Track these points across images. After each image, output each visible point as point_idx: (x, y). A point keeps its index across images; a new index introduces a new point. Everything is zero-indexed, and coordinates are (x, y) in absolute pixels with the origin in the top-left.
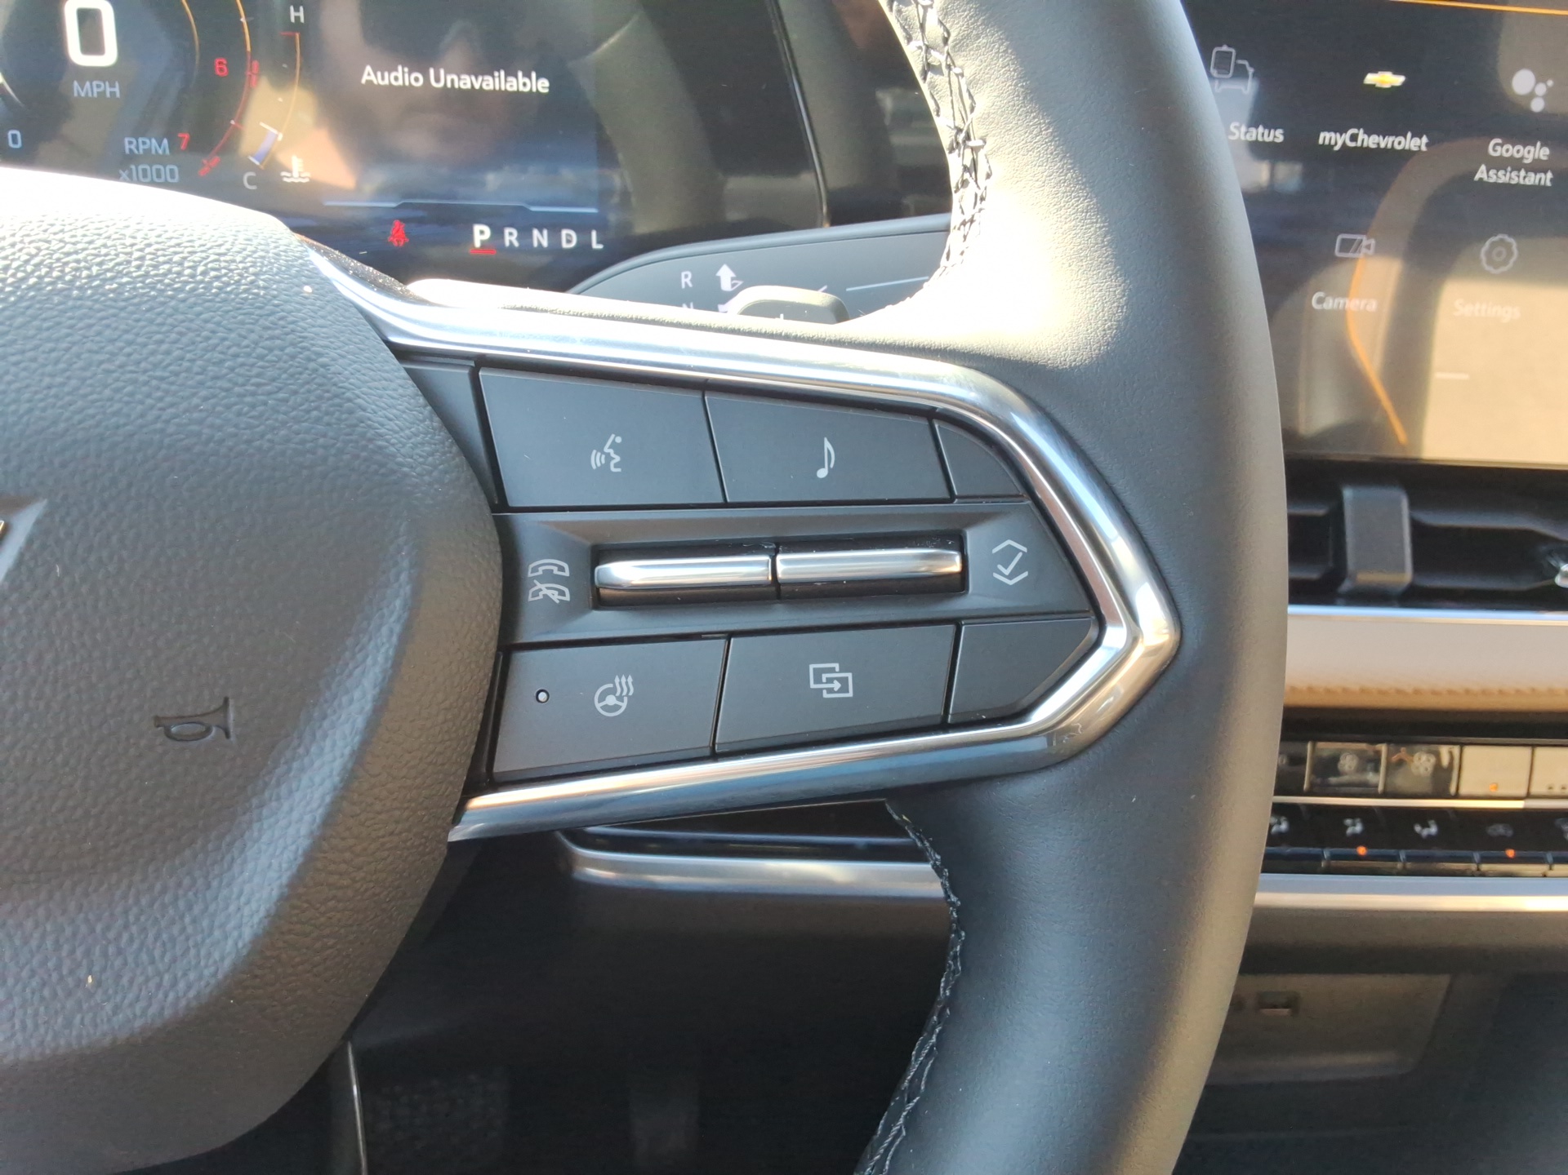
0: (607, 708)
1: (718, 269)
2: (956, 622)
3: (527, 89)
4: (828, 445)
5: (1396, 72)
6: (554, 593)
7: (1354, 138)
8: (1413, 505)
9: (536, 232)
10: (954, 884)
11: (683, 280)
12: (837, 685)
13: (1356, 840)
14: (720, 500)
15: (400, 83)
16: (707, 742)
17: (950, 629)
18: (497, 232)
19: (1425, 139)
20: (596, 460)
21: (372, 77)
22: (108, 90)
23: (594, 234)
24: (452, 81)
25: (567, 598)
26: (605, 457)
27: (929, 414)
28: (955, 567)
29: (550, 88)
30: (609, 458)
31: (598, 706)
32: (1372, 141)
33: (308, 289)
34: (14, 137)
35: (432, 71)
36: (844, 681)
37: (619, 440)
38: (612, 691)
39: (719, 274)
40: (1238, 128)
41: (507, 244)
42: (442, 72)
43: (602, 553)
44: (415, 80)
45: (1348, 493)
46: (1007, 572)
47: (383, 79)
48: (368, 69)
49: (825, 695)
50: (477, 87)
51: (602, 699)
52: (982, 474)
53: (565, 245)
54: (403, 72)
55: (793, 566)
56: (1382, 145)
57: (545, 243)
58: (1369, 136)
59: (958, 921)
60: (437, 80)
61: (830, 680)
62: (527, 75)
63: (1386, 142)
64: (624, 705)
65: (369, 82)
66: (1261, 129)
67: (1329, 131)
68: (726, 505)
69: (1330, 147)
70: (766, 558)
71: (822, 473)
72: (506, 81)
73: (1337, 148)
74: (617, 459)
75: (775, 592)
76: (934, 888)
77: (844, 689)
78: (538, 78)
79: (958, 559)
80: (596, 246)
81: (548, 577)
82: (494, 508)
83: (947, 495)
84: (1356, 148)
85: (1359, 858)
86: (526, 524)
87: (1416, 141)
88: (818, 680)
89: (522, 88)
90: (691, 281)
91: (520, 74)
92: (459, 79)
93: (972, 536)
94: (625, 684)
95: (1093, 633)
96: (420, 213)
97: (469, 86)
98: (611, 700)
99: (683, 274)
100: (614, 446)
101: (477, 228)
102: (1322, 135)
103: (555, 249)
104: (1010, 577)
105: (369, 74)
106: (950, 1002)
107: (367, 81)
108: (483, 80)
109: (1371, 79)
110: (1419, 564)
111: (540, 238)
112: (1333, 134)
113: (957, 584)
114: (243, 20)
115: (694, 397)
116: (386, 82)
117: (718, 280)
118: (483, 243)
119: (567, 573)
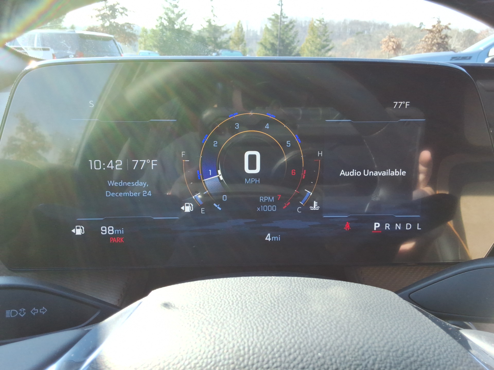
3: (398, 175)
9: (396, 225)
18: (383, 225)
22: (256, 181)
23: (418, 224)
24: (371, 173)
29: (406, 174)
34: (225, 199)
35: (364, 170)
41: (386, 228)
42: (368, 170)
44: (359, 174)
47: (347, 174)
48: (343, 171)
50: (380, 175)
53: (407, 229)
54: (354, 171)
57: (399, 228)
60: (366, 173)
62: (398, 170)
65: (343, 175)
72: (390, 173)
78: (402, 171)
80: (418, 229)
89: (396, 175)
91: (396, 169)
92: (374, 173)
96: (356, 219)
97: (377, 175)
101: (375, 224)
103: (403, 230)
105: (343, 173)
107: (342, 175)
108: (382, 173)
114: (302, 156)
118: (377, 229)
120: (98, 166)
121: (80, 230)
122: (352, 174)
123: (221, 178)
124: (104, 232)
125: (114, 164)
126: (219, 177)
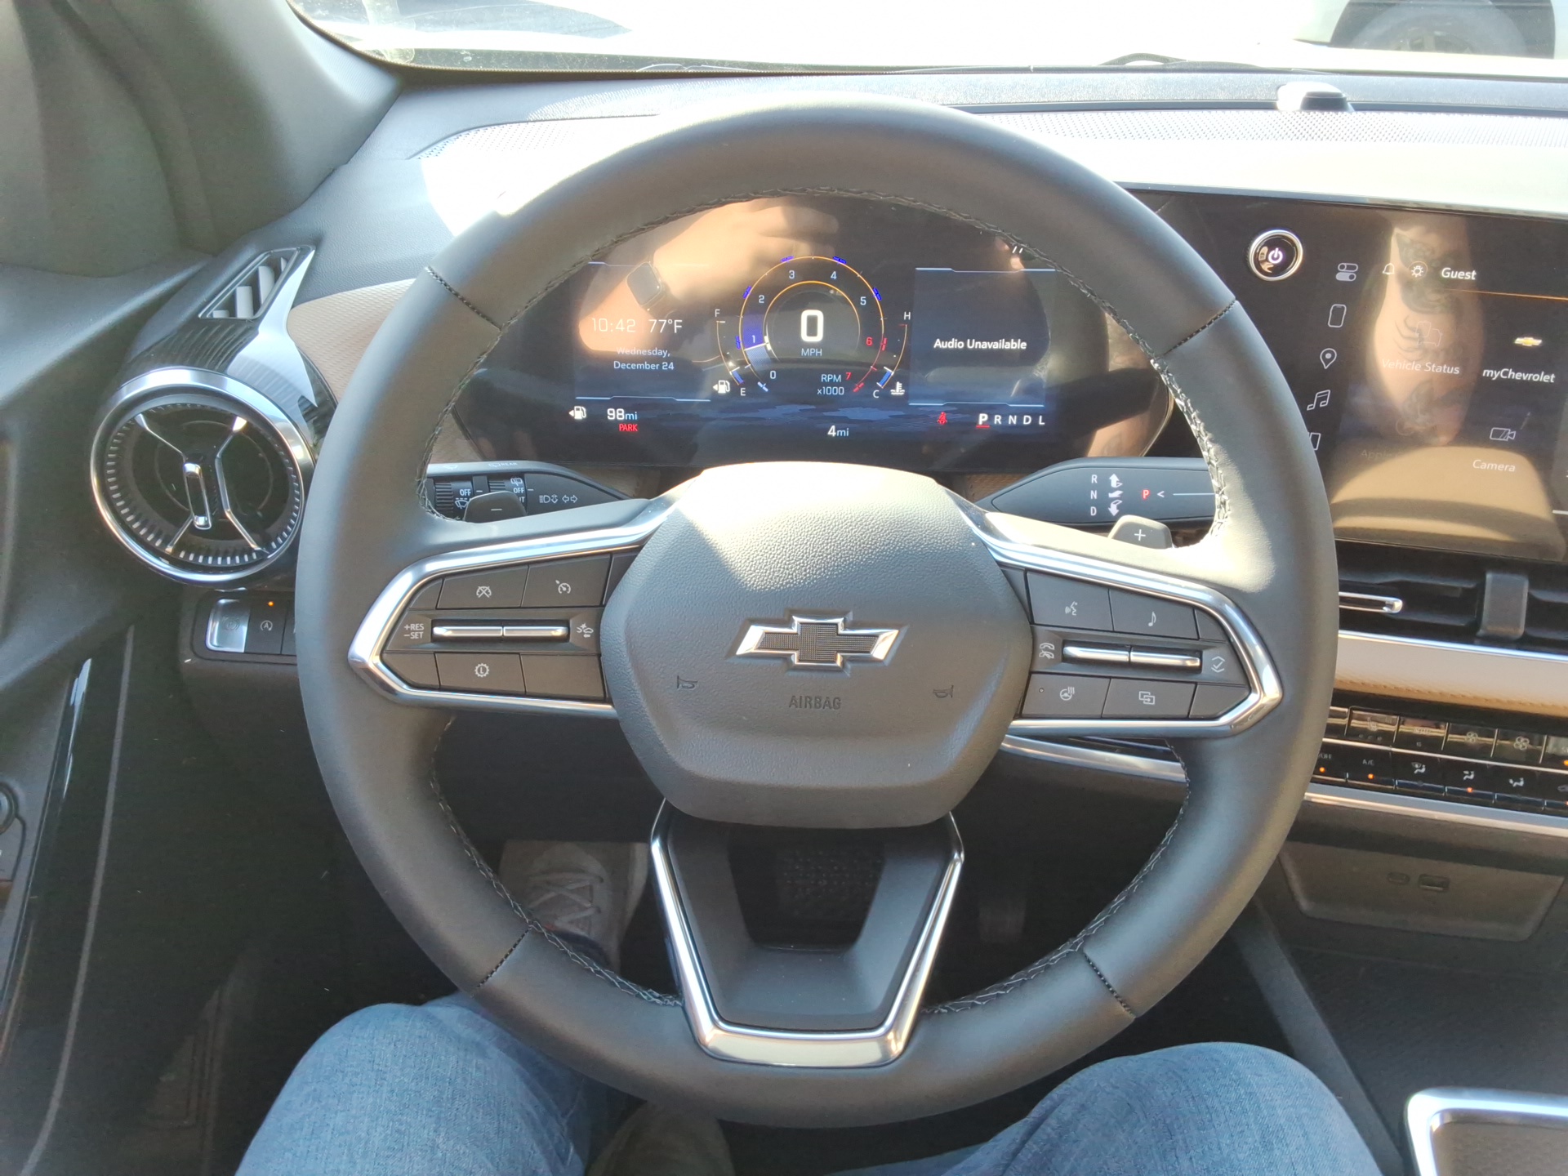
0: (1064, 697)
1: (1111, 475)
2: (1196, 684)
3: (1015, 348)
4: (1154, 614)
5: (1535, 336)
6: (1049, 656)
7: (1506, 374)
8: (1532, 585)
9: (1011, 417)
10: (1189, 774)
11: (1093, 479)
12: (1149, 700)
13: (1469, 783)
14: (1112, 630)
15: (952, 347)
16: (1100, 713)
17: (1193, 685)
18: (991, 418)
19: (1553, 376)
20: (1067, 610)
21: (940, 345)
22: (817, 352)
23: (1041, 417)
24: (978, 345)
25: (1053, 657)
26: (1071, 609)
27: (1194, 607)
28: (1197, 664)
29: (1027, 347)
30: (1072, 610)
31: (1061, 696)
32: (1518, 376)
33: (973, 544)
34: (773, 376)
35: (969, 341)
36: (1152, 699)
37: (1076, 604)
38: (1067, 692)
39: (1111, 478)
40: (1430, 365)
41: (995, 423)
42: (974, 340)
43: (1066, 643)
44: (961, 345)
45: (1489, 576)
46: (1217, 667)
47: (944, 345)
48: (938, 340)
49: (1144, 703)
50: (990, 347)
51: (1063, 693)
52: (1211, 632)
53: (1025, 423)
54: (955, 342)
55: (1138, 657)
56: (1524, 378)
57: (1015, 422)
58: (1516, 373)
59: (1188, 787)
60: (971, 345)
61: (1147, 698)
62: (1016, 341)
63: (1526, 377)
64: (1070, 697)
65: (938, 347)
66: (1445, 367)
67: (1490, 369)
68: (1113, 632)
69: (1490, 378)
70: (1127, 653)
71: (1151, 624)
72: (1005, 344)
73: (1494, 379)
74: (1075, 611)
75: (1130, 665)
76: (1181, 776)
77: (1151, 701)
78: (1021, 342)
79: (1199, 660)
80: (1041, 423)
81: (1047, 649)
82: (1030, 623)
83: (1196, 637)
84: (1507, 379)
85: (1467, 794)
86: (1040, 630)
87: (1548, 377)
88: (1142, 697)
89: (1012, 347)
90: (1097, 480)
91: (1012, 340)
92: (982, 344)
93: (1205, 653)
94: (1072, 690)
95: (1247, 693)
96: (955, 409)
97: (986, 347)
98: (1066, 695)
99: (1093, 476)
100: (1074, 605)
101: (981, 415)
102: (1485, 371)
103: (1020, 425)
104: (1218, 669)
105: (938, 343)
106: (1183, 816)
108: (993, 344)
109: (1519, 341)
110: (1529, 622)
111: (1013, 420)
112: (1492, 371)
113: (1198, 670)
114: (882, 319)
115: (1105, 592)
116: (946, 347)
117: (1110, 482)
118: (984, 423)
119: (1053, 649)
120: (603, 327)
121: (581, 412)
122: (951, 345)
123: (769, 347)
124: (611, 416)
125: (625, 325)
126: (765, 347)
